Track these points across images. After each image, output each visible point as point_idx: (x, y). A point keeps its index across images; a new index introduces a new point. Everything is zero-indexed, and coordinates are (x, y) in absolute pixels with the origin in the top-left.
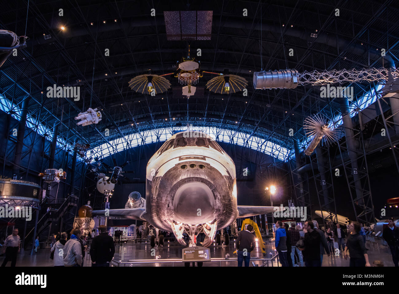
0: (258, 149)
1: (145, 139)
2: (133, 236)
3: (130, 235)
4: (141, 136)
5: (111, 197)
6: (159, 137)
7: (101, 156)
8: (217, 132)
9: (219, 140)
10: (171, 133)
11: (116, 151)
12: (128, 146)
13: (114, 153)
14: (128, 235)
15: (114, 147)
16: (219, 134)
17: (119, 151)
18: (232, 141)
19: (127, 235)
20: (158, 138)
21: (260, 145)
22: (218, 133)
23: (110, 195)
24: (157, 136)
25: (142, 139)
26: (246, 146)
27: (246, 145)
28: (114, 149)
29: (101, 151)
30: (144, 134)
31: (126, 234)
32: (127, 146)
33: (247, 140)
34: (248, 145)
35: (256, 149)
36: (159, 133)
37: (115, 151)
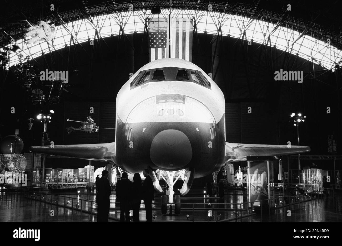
0: (288, 50)
1: (100, 30)
2: (86, 182)
3: (82, 181)
4: (94, 25)
5: (50, 122)
6: (124, 28)
7: (29, 56)
8: (219, 22)
9: (221, 34)
10: (143, 22)
11: (53, 49)
12: (73, 40)
13: (50, 51)
14: (79, 181)
15: (50, 42)
16: (222, 25)
17: (57, 48)
18: (244, 35)
19: (77, 180)
20: (121, 29)
21: (291, 43)
22: (221, 22)
23: (49, 119)
24: (121, 26)
25: (96, 30)
26: (267, 44)
27: (268, 42)
28: (50, 46)
29: (28, 48)
30: (98, 23)
31: (75, 179)
32: (71, 41)
33: (269, 35)
34: (270, 43)
35: (283, 49)
36: (124, 22)
37: (51, 49)
